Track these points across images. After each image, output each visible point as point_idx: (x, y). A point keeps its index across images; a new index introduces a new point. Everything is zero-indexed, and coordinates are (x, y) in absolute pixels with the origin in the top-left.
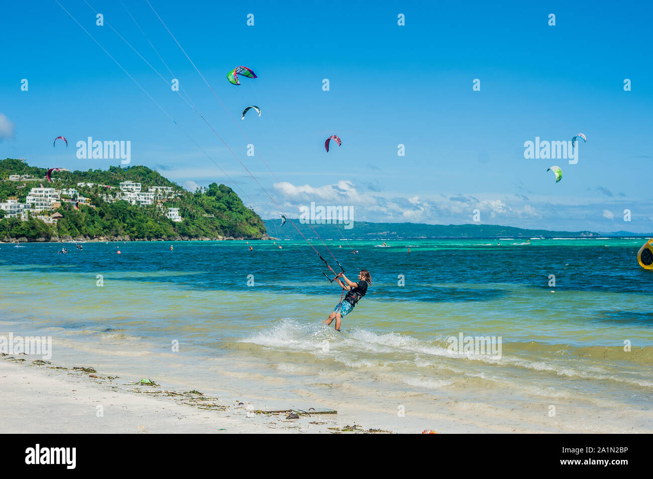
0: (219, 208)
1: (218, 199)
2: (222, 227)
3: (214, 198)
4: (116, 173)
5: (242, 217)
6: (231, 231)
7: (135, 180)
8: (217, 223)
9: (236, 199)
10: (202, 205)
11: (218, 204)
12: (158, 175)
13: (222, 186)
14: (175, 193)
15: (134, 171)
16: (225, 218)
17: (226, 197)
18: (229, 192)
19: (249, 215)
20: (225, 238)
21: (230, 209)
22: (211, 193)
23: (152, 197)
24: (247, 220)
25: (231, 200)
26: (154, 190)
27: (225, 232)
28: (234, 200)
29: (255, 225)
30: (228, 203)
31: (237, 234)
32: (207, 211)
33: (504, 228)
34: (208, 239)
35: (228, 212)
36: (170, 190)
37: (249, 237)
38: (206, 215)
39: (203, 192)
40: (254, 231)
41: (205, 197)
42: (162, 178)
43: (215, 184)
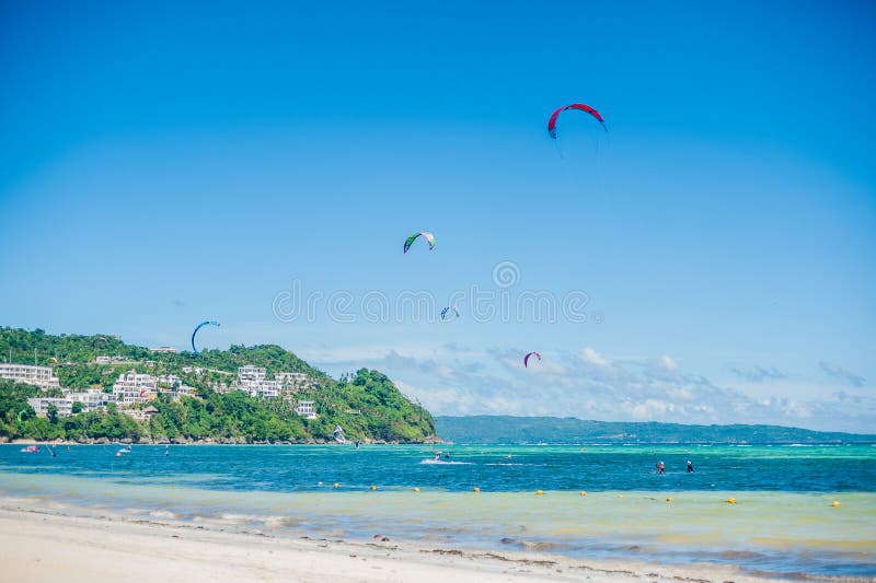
0: (368, 402)
1: (369, 389)
2: (371, 427)
3: (362, 388)
4: (238, 353)
5: (399, 414)
6: (383, 432)
7: (259, 364)
8: (364, 422)
9: (392, 389)
10: (345, 398)
11: (368, 397)
12: (293, 357)
13: (373, 373)
14: (309, 382)
15: (261, 351)
16: (375, 416)
17: (379, 388)
18: (383, 380)
19: (408, 412)
20: (374, 441)
21: (384, 403)
22: (359, 382)
23: (280, 387)
24: (405, 417)
25: (384, 391)
26: (282, 377)
27: (375, 434)
28: (389, 390)
29: (416, 424)
30: (381, 395)
31: (390, 435)
32: (352, 406)
33: (788, 429)
34: (350, 442)
35: (381, 407)
36: (303, 377)
37: (407, 440)
38: (350, 411)
39: (349, 379)
40: (413, 432)
41: (351, 387)
42: (299, 361)
43: (365, 370)
